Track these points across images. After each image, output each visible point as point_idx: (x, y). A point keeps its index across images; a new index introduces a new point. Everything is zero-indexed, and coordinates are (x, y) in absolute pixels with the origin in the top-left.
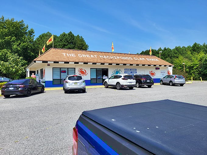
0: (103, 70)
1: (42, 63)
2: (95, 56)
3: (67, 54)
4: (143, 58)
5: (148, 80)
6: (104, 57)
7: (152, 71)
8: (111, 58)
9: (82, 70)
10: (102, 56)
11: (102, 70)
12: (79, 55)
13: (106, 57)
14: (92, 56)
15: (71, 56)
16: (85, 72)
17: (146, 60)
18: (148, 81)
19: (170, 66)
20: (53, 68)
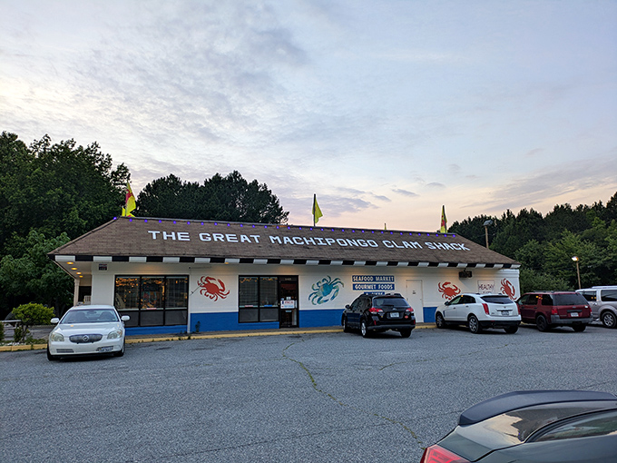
0: (282, 280)
1: (76, 260)
2: (255, 237)
3: (164, 233)
4: (416, 243)
5: (394, 312)
6: (282, 240)
7: (446, 284)
8: (307, 242)
9: (211, 281)
10: (277, 238)
11: (278, 280)
12: (201, 235)
13: (289, 240)
14: (244, 238)
15: (174, 238)
16: (220, 287)
17: (424, 246)
18: (393, 315)
19: (507, 266)
20: (116, 276)
